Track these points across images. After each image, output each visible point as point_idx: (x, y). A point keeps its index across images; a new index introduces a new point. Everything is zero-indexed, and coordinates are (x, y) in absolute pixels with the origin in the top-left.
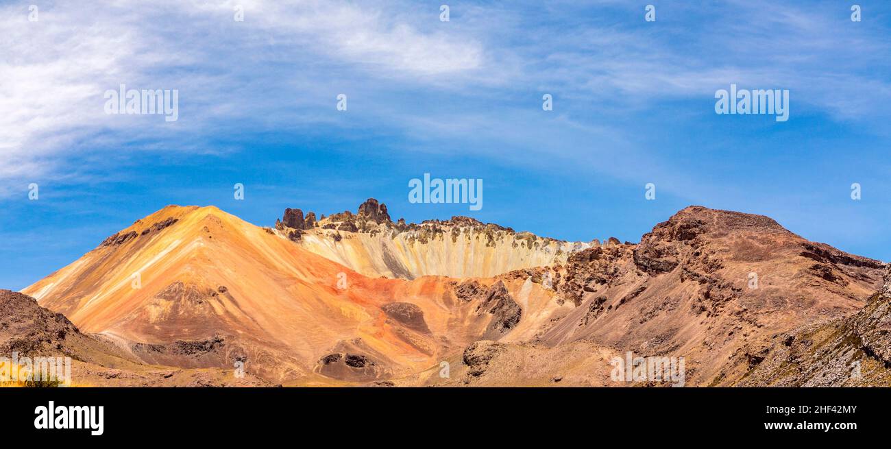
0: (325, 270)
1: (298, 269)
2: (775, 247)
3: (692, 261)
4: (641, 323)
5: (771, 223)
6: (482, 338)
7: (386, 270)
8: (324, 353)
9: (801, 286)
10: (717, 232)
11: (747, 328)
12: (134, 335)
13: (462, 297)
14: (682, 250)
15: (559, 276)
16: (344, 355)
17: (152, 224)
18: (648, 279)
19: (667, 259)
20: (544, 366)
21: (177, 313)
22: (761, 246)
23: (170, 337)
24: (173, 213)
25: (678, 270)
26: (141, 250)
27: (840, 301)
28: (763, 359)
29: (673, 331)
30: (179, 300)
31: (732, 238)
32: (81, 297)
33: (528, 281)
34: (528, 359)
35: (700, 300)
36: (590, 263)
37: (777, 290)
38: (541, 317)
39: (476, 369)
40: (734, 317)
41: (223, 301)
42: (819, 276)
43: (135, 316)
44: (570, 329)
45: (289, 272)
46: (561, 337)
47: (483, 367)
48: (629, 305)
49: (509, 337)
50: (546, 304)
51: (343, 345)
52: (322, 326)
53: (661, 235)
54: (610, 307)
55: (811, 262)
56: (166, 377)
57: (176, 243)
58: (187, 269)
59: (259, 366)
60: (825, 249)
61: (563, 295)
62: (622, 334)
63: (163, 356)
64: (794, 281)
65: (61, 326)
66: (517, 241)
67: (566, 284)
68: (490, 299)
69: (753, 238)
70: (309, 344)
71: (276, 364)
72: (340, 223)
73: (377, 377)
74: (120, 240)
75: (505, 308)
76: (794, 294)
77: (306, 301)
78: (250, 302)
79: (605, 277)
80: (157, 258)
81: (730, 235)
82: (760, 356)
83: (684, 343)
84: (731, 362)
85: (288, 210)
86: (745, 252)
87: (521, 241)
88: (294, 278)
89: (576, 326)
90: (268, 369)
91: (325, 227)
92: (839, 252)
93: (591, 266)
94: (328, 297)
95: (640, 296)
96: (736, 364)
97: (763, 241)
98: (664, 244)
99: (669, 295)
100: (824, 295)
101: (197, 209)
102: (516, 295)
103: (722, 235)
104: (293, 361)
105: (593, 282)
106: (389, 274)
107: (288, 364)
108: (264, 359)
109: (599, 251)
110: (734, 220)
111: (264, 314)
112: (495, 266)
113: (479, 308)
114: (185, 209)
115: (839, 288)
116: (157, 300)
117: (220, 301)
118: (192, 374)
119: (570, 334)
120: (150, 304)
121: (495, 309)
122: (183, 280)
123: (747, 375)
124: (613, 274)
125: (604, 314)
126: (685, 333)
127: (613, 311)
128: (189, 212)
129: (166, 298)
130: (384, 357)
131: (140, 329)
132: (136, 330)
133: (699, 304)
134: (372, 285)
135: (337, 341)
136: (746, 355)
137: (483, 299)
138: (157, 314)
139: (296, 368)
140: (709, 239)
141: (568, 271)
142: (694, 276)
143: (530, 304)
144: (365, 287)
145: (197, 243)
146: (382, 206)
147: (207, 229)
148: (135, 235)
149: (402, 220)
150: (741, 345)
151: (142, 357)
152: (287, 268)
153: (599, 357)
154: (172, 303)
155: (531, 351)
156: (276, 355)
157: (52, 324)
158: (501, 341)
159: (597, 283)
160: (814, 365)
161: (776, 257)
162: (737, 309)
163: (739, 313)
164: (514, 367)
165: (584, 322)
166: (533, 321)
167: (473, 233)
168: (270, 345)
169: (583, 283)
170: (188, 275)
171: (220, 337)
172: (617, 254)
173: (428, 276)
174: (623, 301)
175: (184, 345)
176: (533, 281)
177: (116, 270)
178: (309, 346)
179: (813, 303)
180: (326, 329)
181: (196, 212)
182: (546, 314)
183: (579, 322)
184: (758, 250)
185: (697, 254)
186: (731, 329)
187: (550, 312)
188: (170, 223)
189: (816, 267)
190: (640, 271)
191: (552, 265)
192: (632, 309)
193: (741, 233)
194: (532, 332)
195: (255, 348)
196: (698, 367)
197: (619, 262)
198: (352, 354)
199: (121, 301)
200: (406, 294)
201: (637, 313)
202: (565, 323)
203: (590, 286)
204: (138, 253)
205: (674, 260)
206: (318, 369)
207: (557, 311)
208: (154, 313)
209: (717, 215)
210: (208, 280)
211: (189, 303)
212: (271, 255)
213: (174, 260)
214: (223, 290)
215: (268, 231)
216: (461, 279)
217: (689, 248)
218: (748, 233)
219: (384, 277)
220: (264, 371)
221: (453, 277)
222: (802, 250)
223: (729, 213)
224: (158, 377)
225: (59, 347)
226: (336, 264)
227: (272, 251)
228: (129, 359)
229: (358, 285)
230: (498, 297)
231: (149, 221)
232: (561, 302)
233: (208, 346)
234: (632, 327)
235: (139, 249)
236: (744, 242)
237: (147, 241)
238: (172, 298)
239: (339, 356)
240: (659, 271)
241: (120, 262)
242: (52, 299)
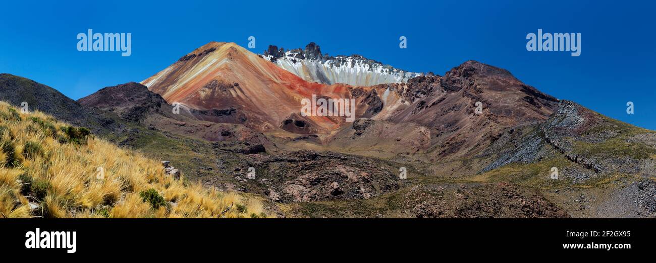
0: (287, 77)
1: (274, 76)
2: (509, 85)
3: (469, 88)
4: (441, 115)
5: (508, 73)
6: (363, 116)
7: (317, 79)
8: (284, 118)
9: (519, 106)
10: (482, 75)
11: (492, 123)
12: (192, 105)
13: (354, 95)
14: (465, 82)
15: (403, 88)
16: (294, 120)
17: (203, 51)
18: (447, 94)
19: (457, 85)
20: (392, 133)
21: (214, 95)
22: (502, 84)
23: (210, 107)
24: (213, 45)
25: (461, 91)
26: (198, 64)
27: (536, 115)
28: (498, 139)
29: (456, 121)
30: (215, 89)
31: (489, 79)
32: (168, 86)
33: (388, 90)
34: (384, 129)
35: (470, 107)
36: (419, 84)
37: (508, 106)
38: (392, 108)
39: (359, 131)
40: (486, 117)
41: (237, 91)
42: (528, 102)
43: (194, 96)
44: (406, 115)
45: (269, 77)
46: (401, 119)
47: (362, 130)
48: (436, 106)
49: (376, 117)
50: (396, 102)
51: (294, 115)
52: (284, 105)
53: (455, 73)
54: (427, 107)
55: (525, 95)
56: (207, 127)
57: (215, 61)
58: (219, 74)
59: (252, 123)
60: (532, 89)
61: (404, 98)
62: (431, 120)
63: (206, 116)
64: (516, 103)
65: (158, 100)
66: (383, 69)
67: (406, 93)
68: (368, 97)
69: (499, 80)
70: (277, 113)
71: (261, 123)
72: (296, 54)
73: (310, 132)
74: (187, 58)
75: (375, 102)
76: (516, 109)
77: (277, 92)
78: (250, 91)
79: (426, 91)
80: (205, 68)
81: (488, 77)
82: (497, 137)
83: (461, 127)
84: (483, 139)
85: (271, 46)
86: (494, 86)
87: (386, 69)
88: (272, 81)
89: (410, 114)
90: (257, 125)
91: (288, 56)
92: (538, 92)
93: (419, 85)
94: (287, 91)
95: (442, 102)
96: (485, 140)
97: (503, 82)
98: (456, 77)
99: (456, 103)
100: (529, 112)
101: (225, 44)
102: (381, 97)
103: (484, 76)
104: (269, 122)
105: (420, 93)
106: (318, 81)
107: (267, 123)
108: (256, 120)
109: (424, 78)
110: (491, 70)
111: (256, 98)
112: (372, 81)
113: (362, 101)
114: (220, 43)
115: (537, 109)
116: (204, 89)
117: (235, 91)
118: (220, 126)
119: (406, 118)
120: (201, 90)
121: (370, 102)
122: (217, 79)
123: (489, 146)
124: (430, 90)
125: (424, 109)
126: (462, 122)
127: (428, 108)
128: (222, 45)
129: (209, 88)
130: (314, 123)
131: (196, 103)
132: (194, 103)
133: (470, 109)
134: (310, 86)
135: (292, 113)
136: (490, 136)
137: (364, 97)
138: (204, 96)
139: (270, 125)
140: (478, 78)
141: (408, 86)
142: (469, 95)
143: (388, 101)
144: (306, 87)
145: (225, 61)
146: (317, 46)
147: (230, 54)
148: (194, 56)
149: (327, 54)
150: (489, 131)
151: (196, 116)
152: (269, 75)
153: (420, 131)
154: (211, 90)
155: (386, 125)
156: (261, 118)
157: (154, 99)
158: (372, 119)
159: (422, 94)
160: (522, 144)
161: (508, 90)
162: (488, 113)
163: (488, 116)
164: (378, 132)
165: (413, 112)
166: (389, 110)
167: (362, 64)
168: (258, 113)
169: (415, 93)
170: (220, 77)
171: (234, 108)
172: (433, 80)
173: (338, 84)
174: (434, 104)
175: (216, 111)
176: (390, 90)
177: (185, 73)
178: (277, 115)
179: (524, 114)
180: (286, 107)
181: (225, 46)
182: (395, 107)
183: (411, 113)
184: (501, 86)
185: (472, 85)
186: (484, 123)
187: (397, 106)
188: (212, 50)
189: (527, 98)
190: (443, 90)
191: (400, 83)
192: (437, 109)
193: (494, 77)
194: (387, 115)
195: (251, 114)
196: (467, 140)
197: (433, 85)
198: (298, 120)
199: (187, 89)
200: (327, 92)
201: (440, 110)
202: (404, 112)
203: (418, 95)
204: (196, 65)
205: (460, 86)
206: (281, 127)
207: (400, 106)
208: (203, 94)
209: (483, 66)
210: (229, 79)
211: (220, 91)
212: (261, 68)
213: (213, 69)
214: (237, 85)
215: (260, 56)
216: (355, 86)
217: (468, 81)
218: (497, 76)
219: (316, 83)
220: (255, 126)
221: (351, 85)
222: (521, 88)
223: (489, 66)
224: (204, 127)
225: (157, 110)
226: (292, 74)
227: (262, 67)
228: (190, 117)
229: (303, 86)
230: (372, 96)
231: (202, 49)
232: (403, 102)
233: (228, 112)
234: (437, 117)
235: (197, 63)
236: (494, 81)
237: (200, 60)
238: (212, 88)
239: (292, 121)
240: (453, 90)
241: (187, 69)
242: (155, 87)
